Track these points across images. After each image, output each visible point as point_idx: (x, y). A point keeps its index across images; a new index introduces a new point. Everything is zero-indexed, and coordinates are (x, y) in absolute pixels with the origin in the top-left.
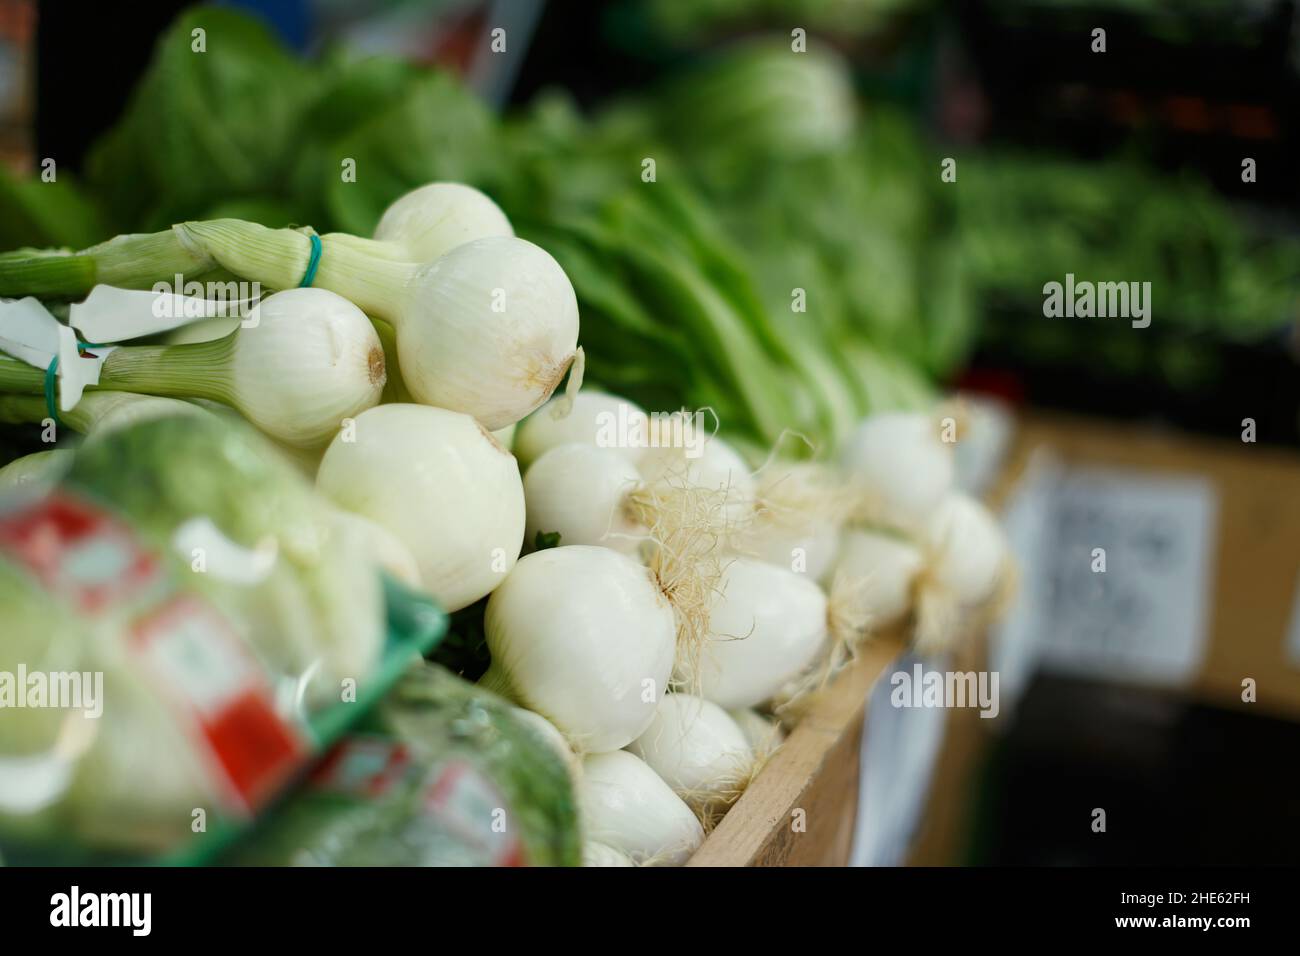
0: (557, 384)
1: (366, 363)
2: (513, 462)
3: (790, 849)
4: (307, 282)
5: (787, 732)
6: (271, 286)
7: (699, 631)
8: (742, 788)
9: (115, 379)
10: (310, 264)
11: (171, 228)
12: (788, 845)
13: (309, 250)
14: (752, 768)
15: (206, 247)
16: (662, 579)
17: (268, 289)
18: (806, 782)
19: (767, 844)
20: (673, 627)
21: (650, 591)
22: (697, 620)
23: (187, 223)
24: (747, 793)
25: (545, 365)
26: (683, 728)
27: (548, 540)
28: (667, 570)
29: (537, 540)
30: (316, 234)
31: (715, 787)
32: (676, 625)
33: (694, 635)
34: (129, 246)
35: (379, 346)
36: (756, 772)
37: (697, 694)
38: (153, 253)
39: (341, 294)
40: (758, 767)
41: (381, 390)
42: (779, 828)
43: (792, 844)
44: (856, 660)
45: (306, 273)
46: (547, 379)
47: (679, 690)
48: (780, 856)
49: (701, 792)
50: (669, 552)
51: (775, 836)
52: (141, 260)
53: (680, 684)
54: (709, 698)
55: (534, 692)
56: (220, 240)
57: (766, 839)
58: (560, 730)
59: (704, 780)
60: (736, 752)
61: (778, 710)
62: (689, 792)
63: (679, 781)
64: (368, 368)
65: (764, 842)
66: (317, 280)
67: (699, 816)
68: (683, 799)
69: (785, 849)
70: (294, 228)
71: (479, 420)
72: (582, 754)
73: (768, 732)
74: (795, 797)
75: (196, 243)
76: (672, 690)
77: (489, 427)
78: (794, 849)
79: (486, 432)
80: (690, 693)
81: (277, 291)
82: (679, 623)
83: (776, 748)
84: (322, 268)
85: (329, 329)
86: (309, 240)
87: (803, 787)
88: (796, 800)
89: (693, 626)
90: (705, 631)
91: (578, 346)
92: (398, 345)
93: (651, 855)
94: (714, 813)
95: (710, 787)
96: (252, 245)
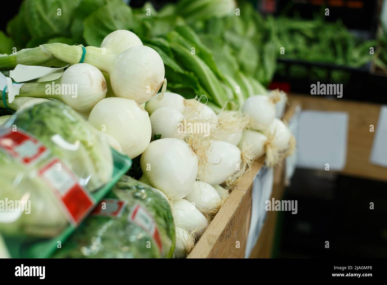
0: (159, 90)
1: (101, 85)
2: (147, 114)
3: (234, 226)
4: (82, 61)
5: (230, 191)
6: (71, 63)
7: (204, 162)
8: (219, 208)
9: (24, 93)
10: (82, 56)
11: (39, 46)
12: (233, 224)
13: (82, 51)
14: (221, 202)
15: (50, 52)
16: (193, 147)
17: (70, 64)
18: (238, 206)
19: (227, 225)
20: (197, 161)
21: (190, 151)
22: (204, 159)
23: (44, 44)
24: (220, 210)
25: (155, 84)
26: (201, 192)
27: (158, 137)
28: (195, 144)
29: (155, 137)
30: (84, 47)
31: (211, 208)
32: (198, 161)
33: (203, 163)
34: (26, 52)
35: (105, 80)
36: (222, 204)
37: (204, 181)
38: (34, 54)
39: (93, 65)
40: (223, 202)
41: (106, 93)
42: (231, 220)
43: (234, 224)
44: (250, 169)
45: (81, 58)
46: (156, 88)
47: (199, 180)
48: (231, 228)
49: (206, 210)
50: (195, 139)
51: (229, 222)
52: (30, 56)
53: (199, 178)
54: (208, 183)
55: (157, 182)
56: (55, 49)
57: (227, 223)
58: (165, 194)
59: (207, 207)
60: (216, 198)
61: (228, 185)
62: (203, 210)
63: (199, 207)
64: (102, 87)
65: (227, 224)
66: (85, 61)
67: (206, 217)
68: (201, 212)
69: (232, 226)
70: (77, 45)
71: (136, 101)
72: (172, 201)
73: (225, 192)
74: (235, 210)
75: (47, 50)
76: (197, 180)
77: (139, 104)
78: (235, 225)
79: (139, 105)
80: (202, 181)
81: (73, 64)
82: (198, 160)
83: (228, 196)
84: (86, 57)
85: (90, 75)
86: (82, 48)
87: (237, 207)
88: (235, 211)
89: (203, 161)
90: (206, 162)
91: (165, 78)
92: (110, 80)
93: (194, 230)
94: (211, 216)
95: (209, 208)
96: (64, 50)
